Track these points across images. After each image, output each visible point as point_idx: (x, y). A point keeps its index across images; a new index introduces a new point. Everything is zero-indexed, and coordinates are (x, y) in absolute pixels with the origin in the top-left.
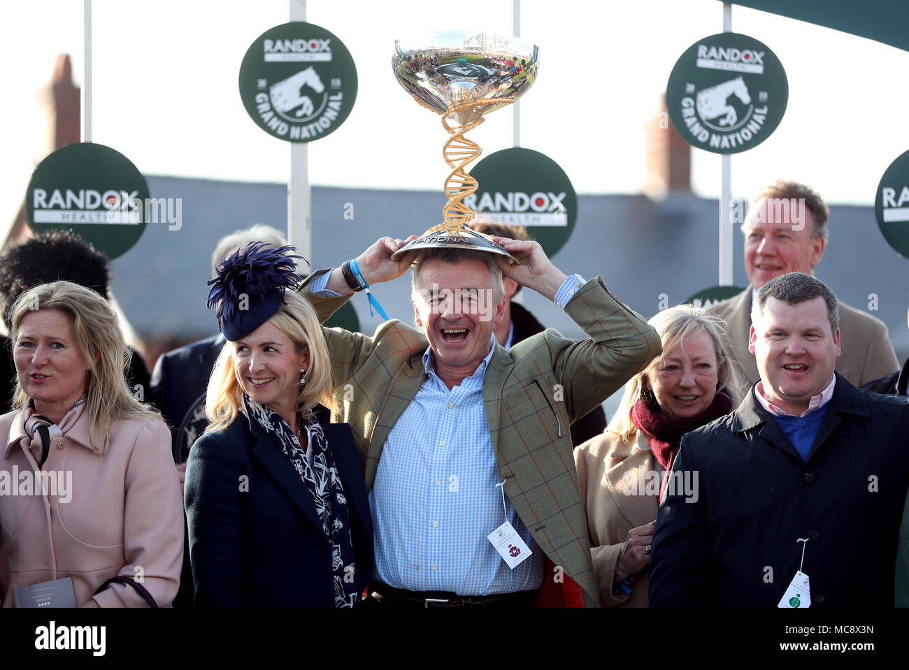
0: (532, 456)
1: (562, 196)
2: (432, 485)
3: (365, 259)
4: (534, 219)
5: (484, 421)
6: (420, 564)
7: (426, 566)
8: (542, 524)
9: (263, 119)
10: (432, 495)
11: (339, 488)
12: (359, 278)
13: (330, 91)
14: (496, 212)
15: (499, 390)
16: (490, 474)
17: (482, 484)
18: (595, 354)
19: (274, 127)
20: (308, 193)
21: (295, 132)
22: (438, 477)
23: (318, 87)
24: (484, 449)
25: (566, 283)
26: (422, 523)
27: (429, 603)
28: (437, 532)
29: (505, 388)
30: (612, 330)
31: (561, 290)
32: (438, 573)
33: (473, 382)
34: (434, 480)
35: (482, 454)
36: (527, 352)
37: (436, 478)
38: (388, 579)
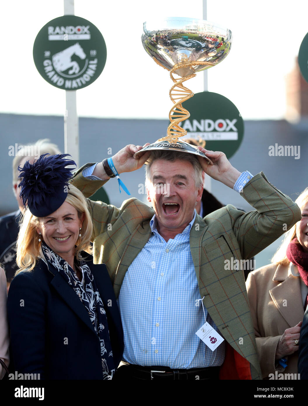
0: (220, 283)
1: (235, 121)
2: (156, 300)
3: (117, 158)
4: (217, 136)
5: (189, 261)
6: (148, 349)
7: (152, 351)
8: (226, 325)
9: (48, 76)
10: (155, 306)
11: (101, 304)
12: (113, 169)
13: (89, 58)
14: (193, 132)
15: (200, 241)
16: (192, 294)
17: (187, 300)
18: (260, 220)
19: (55, 81)
20: (77, 122)
21: (68, 84)
22: (160, 295)
23: (82, 55)
24: (188, 278)
25: (241, 176)
26: (149, 324)
27: (153, 373)
28: (159, 329)
29: (204, 240)
30: (271, 205)
31: (238, 181)
32: (159, 355)
33: (182, 237)
34: (157, 297)
35: (187, 281)
36: (216, 218)
37: (158, 296)
38: (128, 359)
